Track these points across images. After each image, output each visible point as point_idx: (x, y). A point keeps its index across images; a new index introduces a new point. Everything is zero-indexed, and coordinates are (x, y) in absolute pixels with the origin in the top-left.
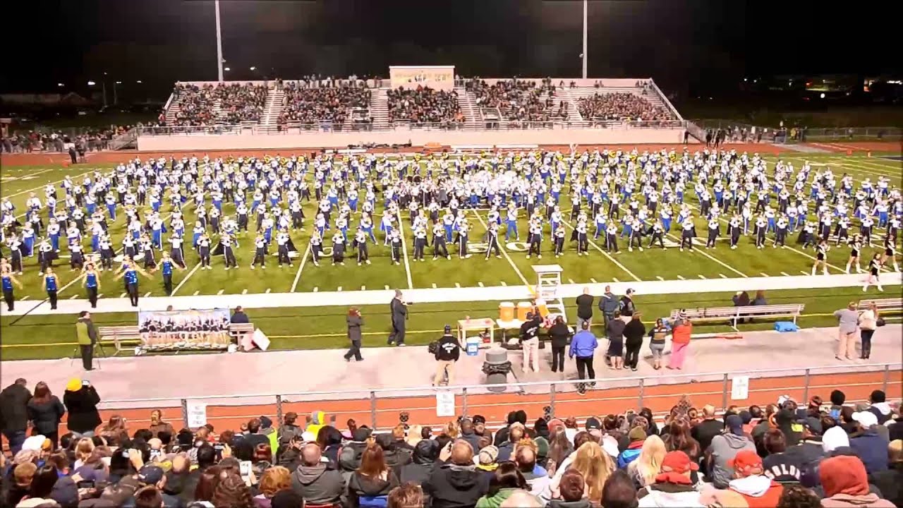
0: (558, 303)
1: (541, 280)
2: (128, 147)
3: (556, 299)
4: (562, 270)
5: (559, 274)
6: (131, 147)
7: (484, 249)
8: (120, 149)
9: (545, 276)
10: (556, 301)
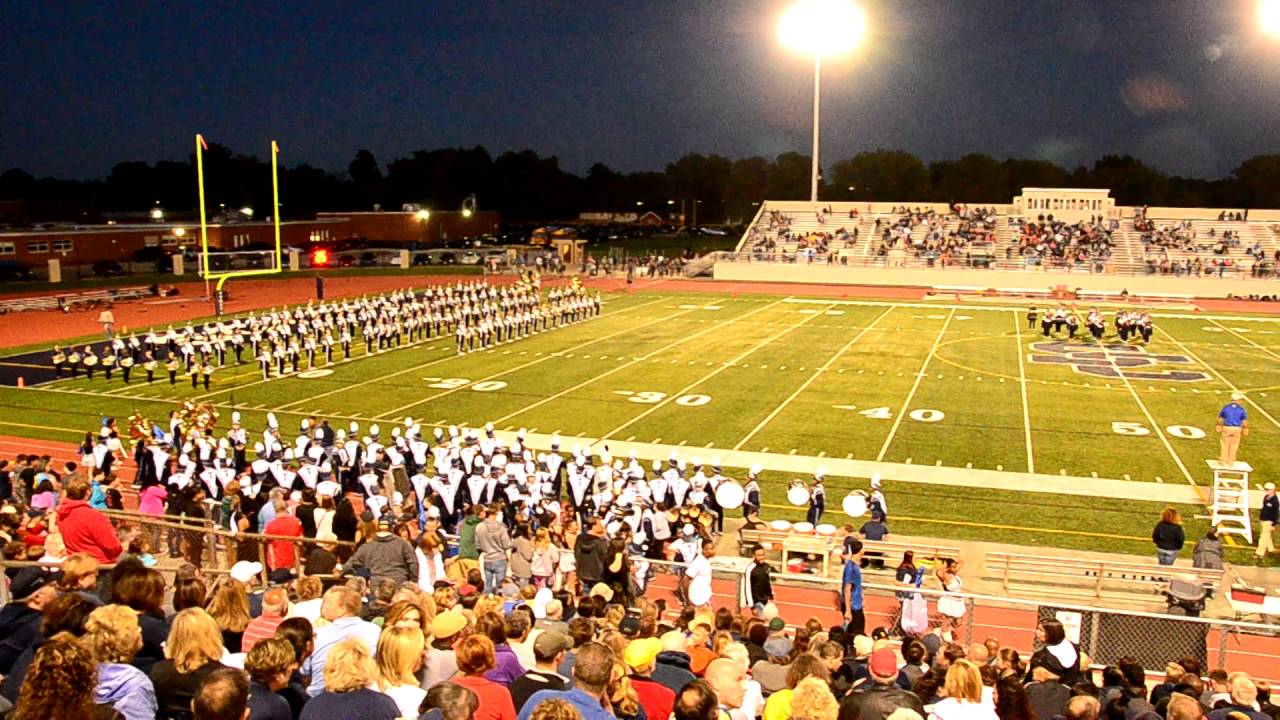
0: (1242, 514)
1: (1217, 480)
2: (702, 274)
3: (1238, 510)
4: (1250, 469)
5: (1246, 476)
6: (705, 274)
7: (1133, 431)
8: (697, 276)
9: (1223, 475)
10: (1237, 512)
